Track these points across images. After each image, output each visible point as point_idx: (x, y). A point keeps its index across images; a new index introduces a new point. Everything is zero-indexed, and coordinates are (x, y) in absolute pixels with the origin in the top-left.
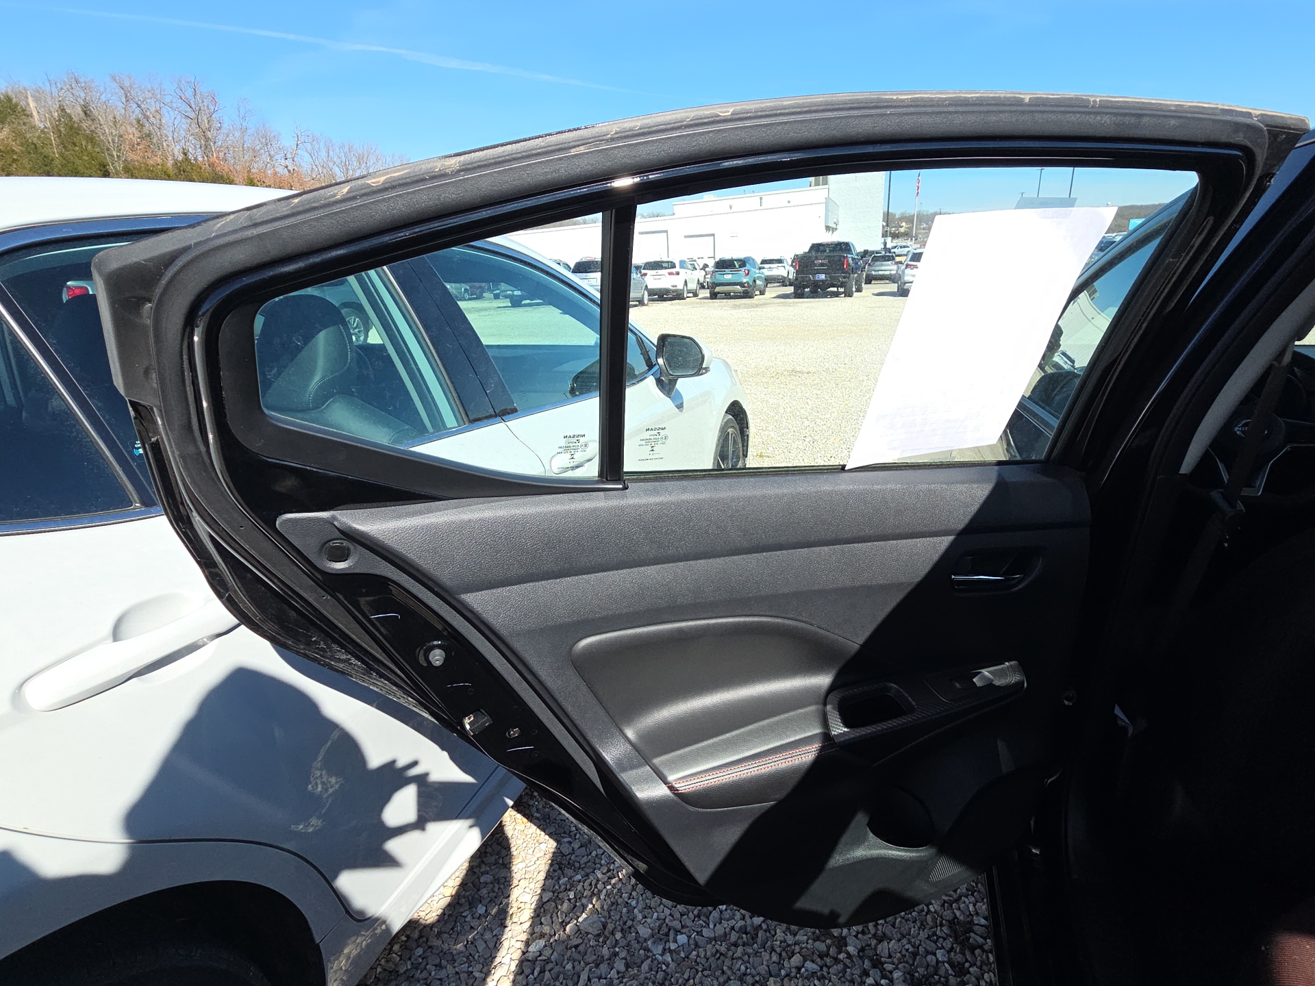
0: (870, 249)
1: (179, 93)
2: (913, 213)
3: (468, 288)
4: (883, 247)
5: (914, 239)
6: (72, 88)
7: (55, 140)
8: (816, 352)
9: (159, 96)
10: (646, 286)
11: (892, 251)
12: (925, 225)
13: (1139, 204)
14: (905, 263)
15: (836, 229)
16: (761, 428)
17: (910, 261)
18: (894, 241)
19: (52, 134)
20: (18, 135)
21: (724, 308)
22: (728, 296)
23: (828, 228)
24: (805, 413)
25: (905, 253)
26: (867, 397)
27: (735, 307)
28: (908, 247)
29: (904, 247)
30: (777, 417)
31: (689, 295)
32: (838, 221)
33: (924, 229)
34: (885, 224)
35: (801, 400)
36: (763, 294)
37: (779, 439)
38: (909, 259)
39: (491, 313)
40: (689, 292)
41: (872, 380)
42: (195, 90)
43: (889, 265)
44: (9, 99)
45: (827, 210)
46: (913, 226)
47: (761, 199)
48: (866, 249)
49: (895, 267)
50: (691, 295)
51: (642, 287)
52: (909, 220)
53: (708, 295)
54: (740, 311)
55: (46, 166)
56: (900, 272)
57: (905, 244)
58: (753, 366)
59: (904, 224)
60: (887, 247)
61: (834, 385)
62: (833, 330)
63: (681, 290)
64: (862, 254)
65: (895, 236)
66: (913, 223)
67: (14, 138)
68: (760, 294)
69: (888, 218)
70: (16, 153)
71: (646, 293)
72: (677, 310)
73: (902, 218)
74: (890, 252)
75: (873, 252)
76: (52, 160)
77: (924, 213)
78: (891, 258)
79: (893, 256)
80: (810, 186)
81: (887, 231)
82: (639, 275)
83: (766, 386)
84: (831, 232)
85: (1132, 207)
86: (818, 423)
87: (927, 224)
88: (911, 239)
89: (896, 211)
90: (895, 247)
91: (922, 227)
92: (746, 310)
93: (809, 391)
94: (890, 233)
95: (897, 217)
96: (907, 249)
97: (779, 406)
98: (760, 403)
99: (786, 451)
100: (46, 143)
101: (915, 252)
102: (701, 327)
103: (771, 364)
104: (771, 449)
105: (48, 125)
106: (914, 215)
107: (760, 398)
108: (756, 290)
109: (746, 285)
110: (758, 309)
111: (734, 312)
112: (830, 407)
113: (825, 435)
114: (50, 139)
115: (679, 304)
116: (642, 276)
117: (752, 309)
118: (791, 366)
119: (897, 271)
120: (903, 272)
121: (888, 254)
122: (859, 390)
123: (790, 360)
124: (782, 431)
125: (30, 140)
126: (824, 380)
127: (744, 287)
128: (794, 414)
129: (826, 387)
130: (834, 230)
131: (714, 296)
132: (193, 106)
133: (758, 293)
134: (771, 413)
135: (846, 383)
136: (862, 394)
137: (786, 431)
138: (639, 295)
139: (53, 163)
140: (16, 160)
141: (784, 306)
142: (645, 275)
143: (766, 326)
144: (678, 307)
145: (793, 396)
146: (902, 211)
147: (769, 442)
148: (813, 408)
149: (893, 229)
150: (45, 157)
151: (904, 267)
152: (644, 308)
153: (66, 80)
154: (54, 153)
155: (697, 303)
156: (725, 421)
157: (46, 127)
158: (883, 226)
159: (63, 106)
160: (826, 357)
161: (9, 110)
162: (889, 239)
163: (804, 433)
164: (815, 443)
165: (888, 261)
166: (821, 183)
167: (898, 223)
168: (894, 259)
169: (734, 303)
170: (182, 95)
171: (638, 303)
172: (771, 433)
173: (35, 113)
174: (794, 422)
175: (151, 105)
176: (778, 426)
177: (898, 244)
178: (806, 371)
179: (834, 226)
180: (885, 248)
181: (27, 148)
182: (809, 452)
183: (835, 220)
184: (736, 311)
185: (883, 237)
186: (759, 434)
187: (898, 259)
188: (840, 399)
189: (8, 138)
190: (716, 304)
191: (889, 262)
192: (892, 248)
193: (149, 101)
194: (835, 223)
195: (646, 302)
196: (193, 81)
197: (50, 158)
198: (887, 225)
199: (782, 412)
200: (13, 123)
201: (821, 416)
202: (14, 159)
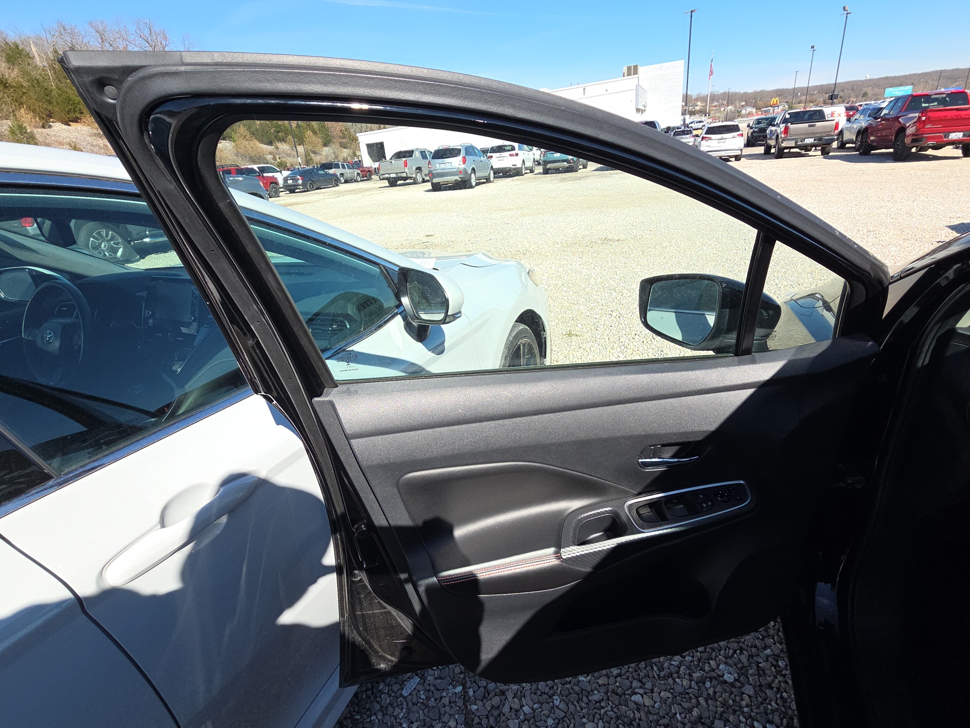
0: (672, 125)
1: (139, 32)
2: (706, 94)
3: (360, 172)
4: (682, 123)
5: (707, 115)
6: (62, 34)
7: (52, 76)
8: (626, 219)
9: (125, 36)
10: (492, 167)
11: (690, 125)
12: (716, 103)
13: (892, 75)
14: (701, 136)
15: (645, 111)
16: (573, 301)
17: (705, 134)
18: (691, 118)
19: (49, 71)
20: (25, 73)
21: (554, 182)
22: (557, 171)
23: (638, 110)
24: (613, 284)
25: (700, 127)
26: (670, 264)
27: (563, 180)
28: (703, 122)
29: (700, 122)
30: (588, 289)
31: (526, 171)
32: (646, 104)
33: (715, 106)
34: (684, 104)
35: (610, 270)
36: (586, 168)
37: (588, 314)
38: (704, 133)
39: (372, 193)
40: (526, 169)
41: (674, 246)
42: (150, 29)
43: (687, 138)
44: (17, 47)
45: (637, 95)
46: (707, 105)
47: (584, 89)
48: (669, 126)
49: (692, 139)
50: (528, 171)
51: (488, 168)
52: (703, 99)
53: (542, 171)
54: (566, 183)
55: (47, 96)
56: (697, 143)
57: (700, 120)
58: (572, 236)
59: (699, 103)
60: (686, 123)
61: (641, 253)
62: (641, 198)
63: (520, 168)
64: (666, 130)
65: (692, 113)
66: (707, 102)
67: (22, 76)
68: (583, 168)
69: (686, 98)
70: (25, 88)
71: (492, 172)
72: (516, 185)
73: (697, 99)
74: (688, 127)
75: (674, 128)
76: (51, 91)
77: (715, 93)
78: (688, 132)
79: (691, 130)
80: (624, 76)
81: (686, 110)
82: (485, 158)
83: (581, 256)
84: (640, 113)
85: (887, 78)
86: (625, 295)
87: (717, 102)
88: (706, 115)
89: (693, 93)
90: (692, 123)
91: (714, 104)
92: (571, 182)
93: (618, 260)
94: (688, 111)
95: (694, 97)
96: (702, 124)
97: (591, 277)
98: (573, 274)
99: (593, 328)
100: (46, 78)
101: (710, 126)
102: (533, 200)
103: (587, 233)
104: (579, 326)
105: (45, 64)
106: (707, 96)
107: (574, 269)
108: (580, 165)
109: (572, 161)
110: (581, 181)
111: (561, 185)
112: (636, 277)
113: (631, 308)
114: (49, 75)
115: (518, 180)
116: (489, 158)
117: (576, 182)
118: (604, 234)
119: (694, 142)
120: (700, 143)
121: (687, 129)
122: (663, 258)
123: (603, 229)
124: (592, 305)
125: (34, 77)
126: (632, 247)
127: (570, 163)
128: (603, 285)
129: (633, 255)
130: (643, 111)
131: (546, 172)
132: (151, 43)
133: (581, 167)
134: (583, 285)
135: (651, 249)
136: (665, 261)
137: (595, 304)
138: (486, 174)
139: (52, 93)
140: (25, 93)
141: (602, 177)
142: (491, 157)
143: (586, 196)
144: (517, 182)
145: (603, 265)
146: (697, 93)
147: (579, 319)
148: (621, 279)
149: (691, 108)
150: (46, 89)
151: (700, 139)
152: (491, 184)
153: (57, 28)
154: (52, 86)
155: (533, 178)
156: (513, 335)
157: (44, 66)
158: (683, 106)
159: (56, 49)
160: (634, 224)
161: (18, 55)
162: (687, 117)
163: (612, 306)
164: (621, 319)
165: (687, 134)
166: (632, 74)
167: (695, 103)
168: (691, 133)
169: (561, 177)
170: (141, 34)
171: (485, 180)
172: (582, 307)
173: (36, 55)
174: (603, 294)
175: (120, 44)
176: (588, 299)
177: (694, 120)
178: (617, 238)
179: (643, 108)
180: (684, 124)
181: (32, 83)
182: (615, 329)
183: (644, 103)
184: (563, 184)
185: (682, 115)
186: (570, 309)
187: (695, 132)
188: (645, 268)
189: (18, 77)
190: (548, 178)
191: (688, 136)
192: (690, 124)
193: (118, 40)
194: (644, 106)
195: (492, 179)
196: (148, 22)
197: (49, 90)
198: (686, 105)
199: (593, 283)
200: (21, 64)
201: (627, 287)
202: (23, 92)
